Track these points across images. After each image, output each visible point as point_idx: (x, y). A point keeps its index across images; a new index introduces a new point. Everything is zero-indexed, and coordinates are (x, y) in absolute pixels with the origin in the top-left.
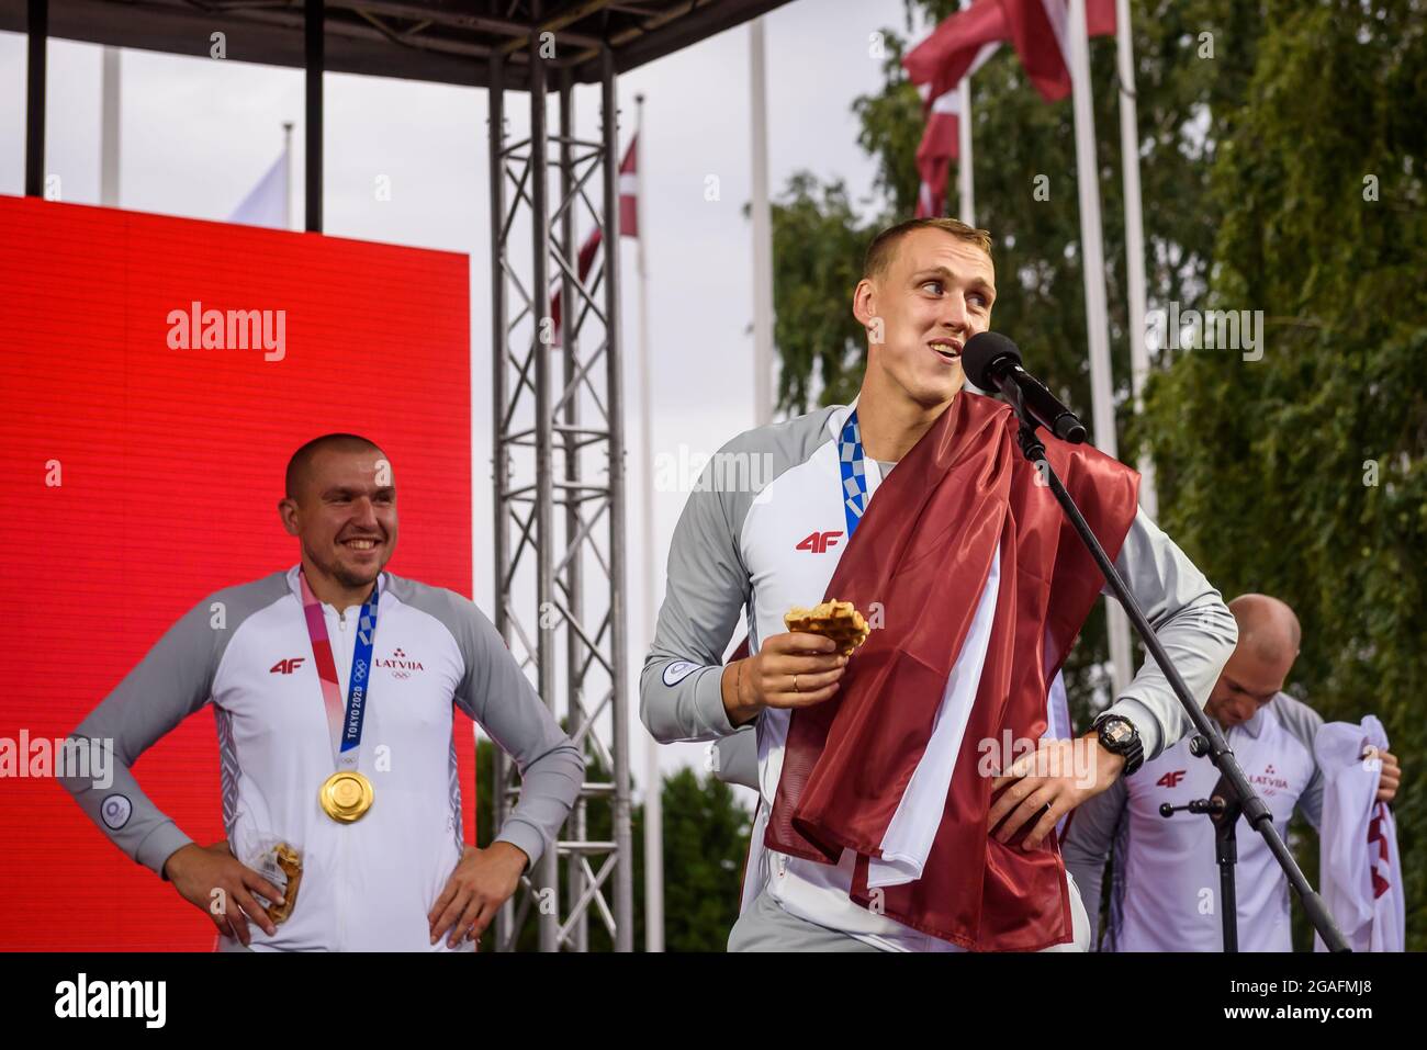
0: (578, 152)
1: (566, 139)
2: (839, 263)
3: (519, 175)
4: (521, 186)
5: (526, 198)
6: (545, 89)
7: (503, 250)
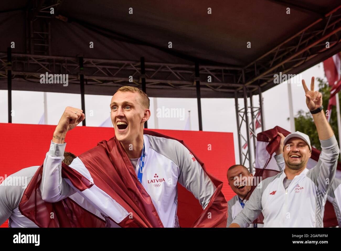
0: (254, 109)
1: (252, 108)
2: (309, 129)
3: (242, 116)
4: (243, 118)
5: (244, 120)
6: (247, 97)
7: (240, 131)
